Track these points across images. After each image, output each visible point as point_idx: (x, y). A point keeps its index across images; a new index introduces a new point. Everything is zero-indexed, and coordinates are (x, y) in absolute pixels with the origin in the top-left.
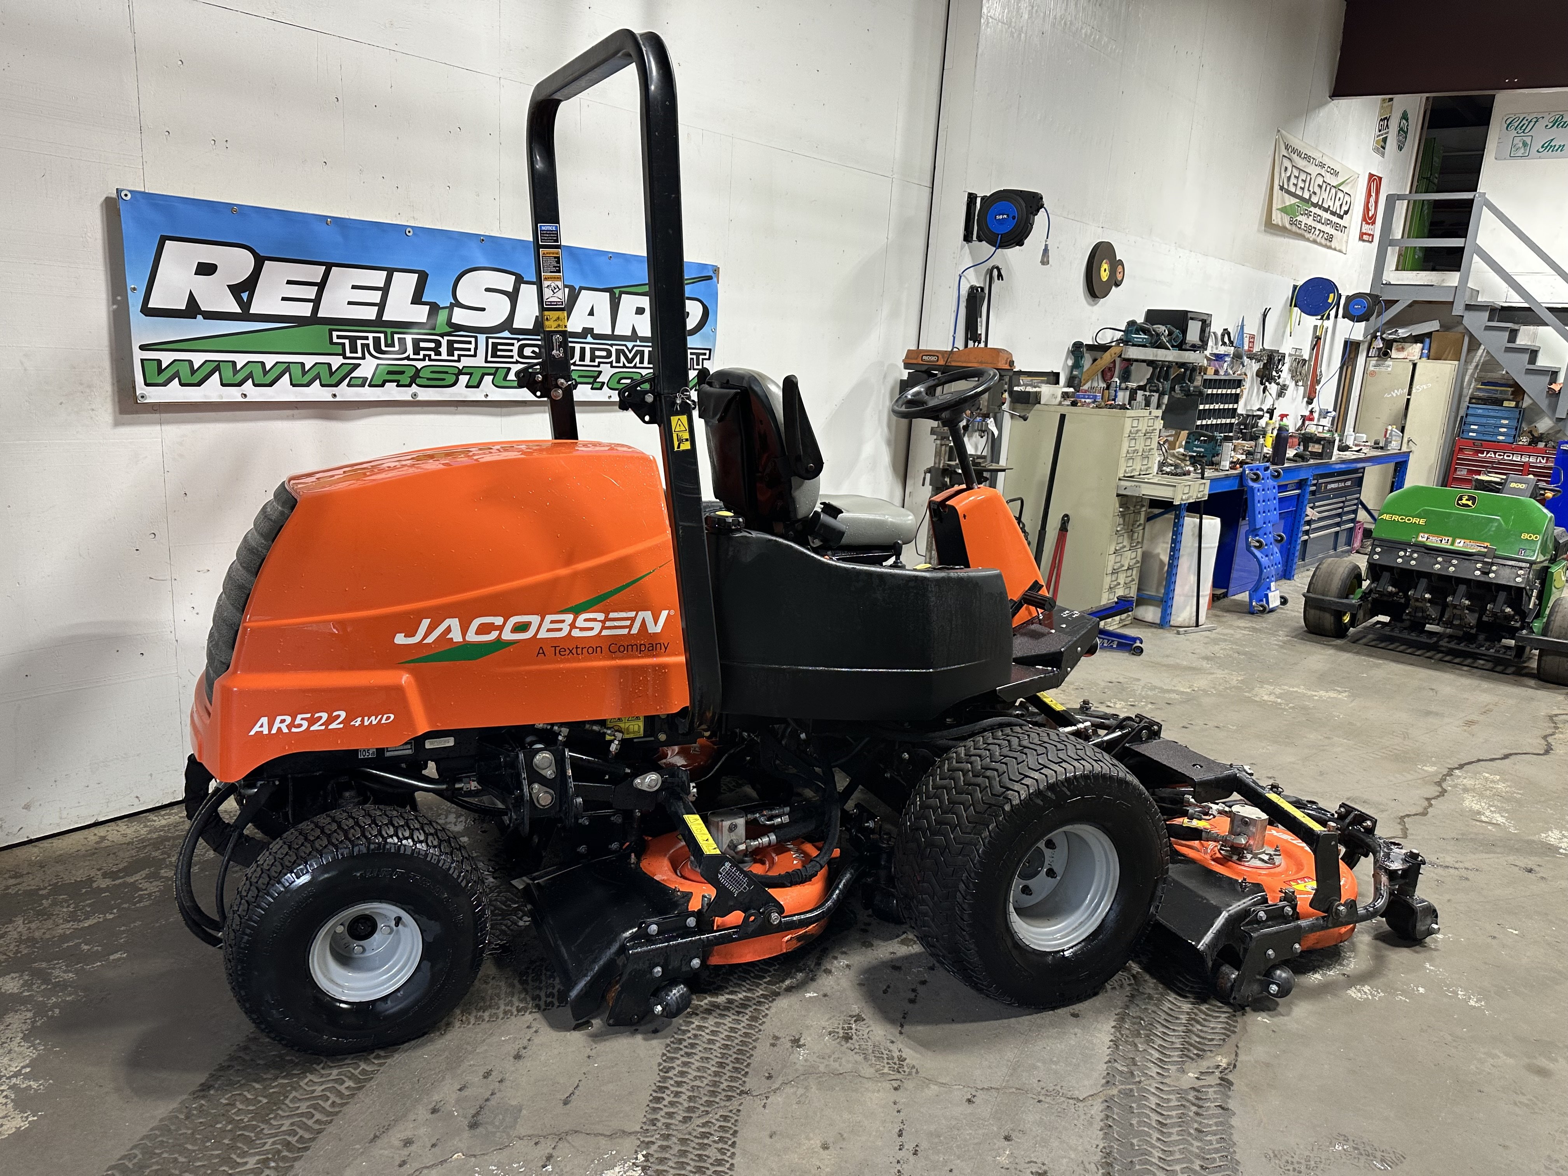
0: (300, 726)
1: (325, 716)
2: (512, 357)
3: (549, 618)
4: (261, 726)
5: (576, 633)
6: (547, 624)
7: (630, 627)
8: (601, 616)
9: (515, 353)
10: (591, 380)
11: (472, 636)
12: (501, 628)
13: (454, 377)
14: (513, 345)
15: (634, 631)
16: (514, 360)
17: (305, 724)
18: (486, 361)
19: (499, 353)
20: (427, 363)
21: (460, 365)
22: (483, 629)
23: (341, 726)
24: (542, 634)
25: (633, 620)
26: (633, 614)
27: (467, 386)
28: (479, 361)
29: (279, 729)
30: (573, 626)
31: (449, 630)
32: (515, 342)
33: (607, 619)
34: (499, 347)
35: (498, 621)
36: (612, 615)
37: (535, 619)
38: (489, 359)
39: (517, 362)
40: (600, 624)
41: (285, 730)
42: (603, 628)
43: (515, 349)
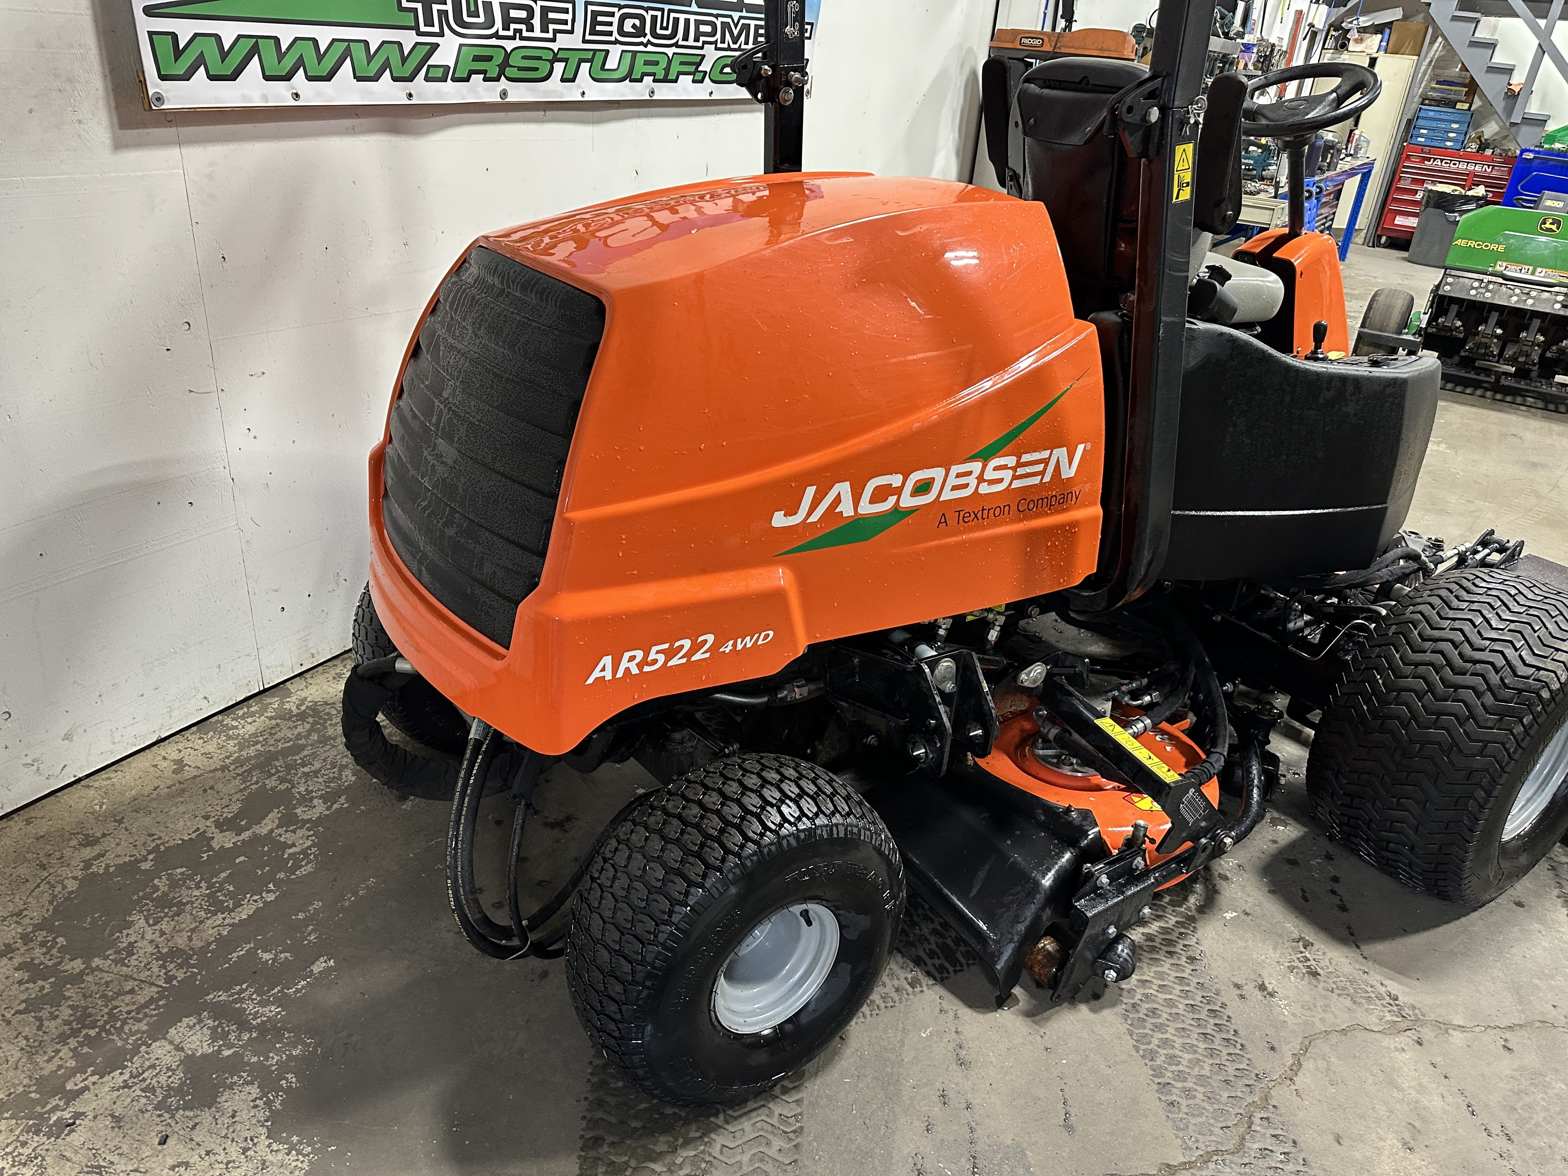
0: (655, 661)
1: (687, 643)
2: (610, 34)
3: (955, 469)
4: (603, 669)
5: (984, 489)
6: (952, 481)
7: (1042, 473)
8: (1011, 461)
9: (615, 28)
10: (692, 69)
11: (866, 508)
12: (899, 491)
13: (548, 64)
14: (612, 14)
15: (1047, 478)
16: (612, 39)
17: (661, 658)
18: (585, 41)
19: (598, 28)
20: (518, 43)
21: (555, 46)
22: (880, 495)
23: (708, 655)
24: (947, 495)
25: (1046, 461)
26: (1045, 454)
27: (563, 80)
28: (574, 41)
29: (627, 670)
30: (981, 479)
31: (838, 500)
32: (615, 10)
33: (1019, 465)
34: (600, 19)
35: (896, 480)
36: (1026, 458)
37: (937, 473)
38: (588, 37)
39: (617, 42)
40: (1011, 472)
41: (635, 671)
42: (1015, 477)
43: (615, 20)
